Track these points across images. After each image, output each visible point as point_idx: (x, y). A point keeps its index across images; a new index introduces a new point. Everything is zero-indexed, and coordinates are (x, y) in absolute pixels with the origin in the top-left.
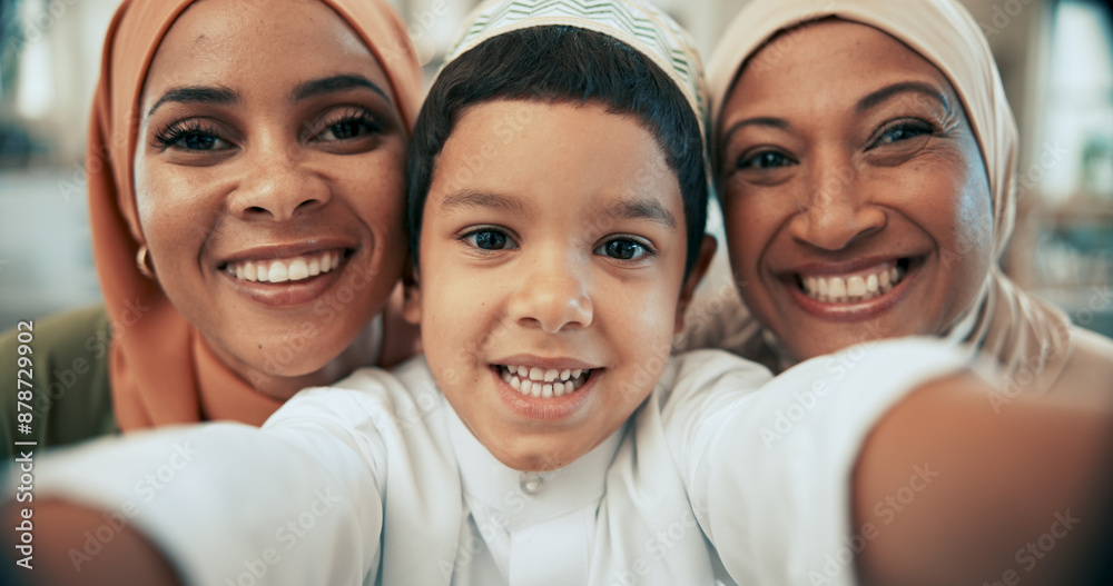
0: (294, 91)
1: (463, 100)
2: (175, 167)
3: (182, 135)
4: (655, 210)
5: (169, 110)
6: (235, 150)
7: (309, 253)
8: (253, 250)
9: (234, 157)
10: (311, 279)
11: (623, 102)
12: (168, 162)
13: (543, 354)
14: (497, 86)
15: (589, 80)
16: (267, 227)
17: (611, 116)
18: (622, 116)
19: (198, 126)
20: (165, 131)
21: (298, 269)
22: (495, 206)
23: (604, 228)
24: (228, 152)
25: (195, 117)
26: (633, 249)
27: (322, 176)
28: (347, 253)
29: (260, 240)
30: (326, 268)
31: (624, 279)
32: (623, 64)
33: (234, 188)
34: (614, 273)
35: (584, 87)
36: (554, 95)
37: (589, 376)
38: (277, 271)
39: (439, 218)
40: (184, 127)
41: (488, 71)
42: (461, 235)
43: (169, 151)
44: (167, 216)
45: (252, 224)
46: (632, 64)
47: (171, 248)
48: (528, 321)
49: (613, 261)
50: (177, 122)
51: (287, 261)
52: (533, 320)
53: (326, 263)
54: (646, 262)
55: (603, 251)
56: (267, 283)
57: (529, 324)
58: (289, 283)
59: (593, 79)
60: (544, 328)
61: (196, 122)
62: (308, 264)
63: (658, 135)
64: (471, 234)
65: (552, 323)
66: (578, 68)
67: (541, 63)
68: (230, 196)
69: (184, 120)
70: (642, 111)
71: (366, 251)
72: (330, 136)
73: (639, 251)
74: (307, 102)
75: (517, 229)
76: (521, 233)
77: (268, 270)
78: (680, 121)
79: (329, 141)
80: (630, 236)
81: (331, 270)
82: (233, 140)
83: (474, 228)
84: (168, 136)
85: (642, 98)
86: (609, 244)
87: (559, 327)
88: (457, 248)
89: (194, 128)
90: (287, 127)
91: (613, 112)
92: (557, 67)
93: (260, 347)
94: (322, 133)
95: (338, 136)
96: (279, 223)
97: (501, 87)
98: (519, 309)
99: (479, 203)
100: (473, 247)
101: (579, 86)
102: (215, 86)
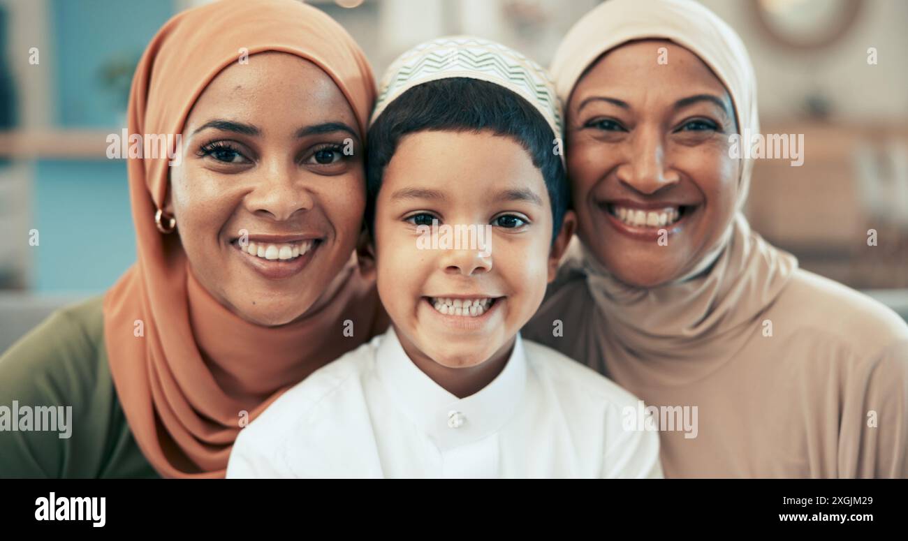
0: (297, 132)
1: (402, 131)
2: (210, 172)
3: (218, 150)
4: (528, 195)
5: (210, 133)
6: (251, 165)
7: (294, 242)
8: (257, 235)
9: (251, 170)
10: (294, 259)
11: (503, 128)
12: (205, 168)
13: (463, 293)
14: (425, 122)
15: (481, 117)
16: (269, 222)
17: (497, 137)
18: (503, 137)
19: (230, 146)
20: (207, 145)
21: (286, 252)
22: (427, 197)
23: (496, 208)
24: (247, 165)
25: (229, 140)
26: (515, 222)
27: (308, 191)
28: (317, 242)
29: (262, 230)
30: (303, 252)
31: (510, 240)
32: (502, 104)
33: (248, 192)
34: (504, 237)
35: (478, 121)
36: (459, 128)
37: (493, 303)
38: (271, 252)
39: (389, 207)
40: (221, 144)
41: (418, 113)
42: (405, 218)
43: (207, 160)
44: (203, 205)
45: (259, 218)
46: (508, 104)
47: (200, 225)
48: (453, 268)
49: (503, 229)
50: (217, 141)
51: (279, 246)
52: (455, 268)
53: (304, 248)
54: (526, 228)
55: (496, 223)
56: (264, 259)
57: (453, 271)
58: (278, 260)
59: (484, 116)
60: (462, 272)
61: (230, 143)
62: (292, 249)
63: (526, 147)
64: (411, 217)
65: (467, 268)
66: (474, 109)
67: (451, 107)
68: (247, 197)
69: (223, 140)
70: (515, 133)
71: (330, 242)
72: (313, 160)
73: (519, 223)
74: (305, 139)
75: (440, 211)
76: (443, 214)
77: (265, 250)
78: (540, 137)
79: (313, 164)
80: (512, 213)
81: (306, 253)
82: (251, 158)
83: (413, 213)
84: (209, 148)
85: (515, 125)
86: (500, 219)
87: (471, 272)
88: (402, 226)
89: (228, 146)
90: (289, 155)
91: (497, 135)
92: (462, 109)
93: (254, 303)
94: (309, 158)
95: (319, 161)
96: (278, 221)
97: (427, 123)
98: (447, 261)
99: (416, 196)
100: (413, 225)
101: (475, 120)
102: (245, 123)
